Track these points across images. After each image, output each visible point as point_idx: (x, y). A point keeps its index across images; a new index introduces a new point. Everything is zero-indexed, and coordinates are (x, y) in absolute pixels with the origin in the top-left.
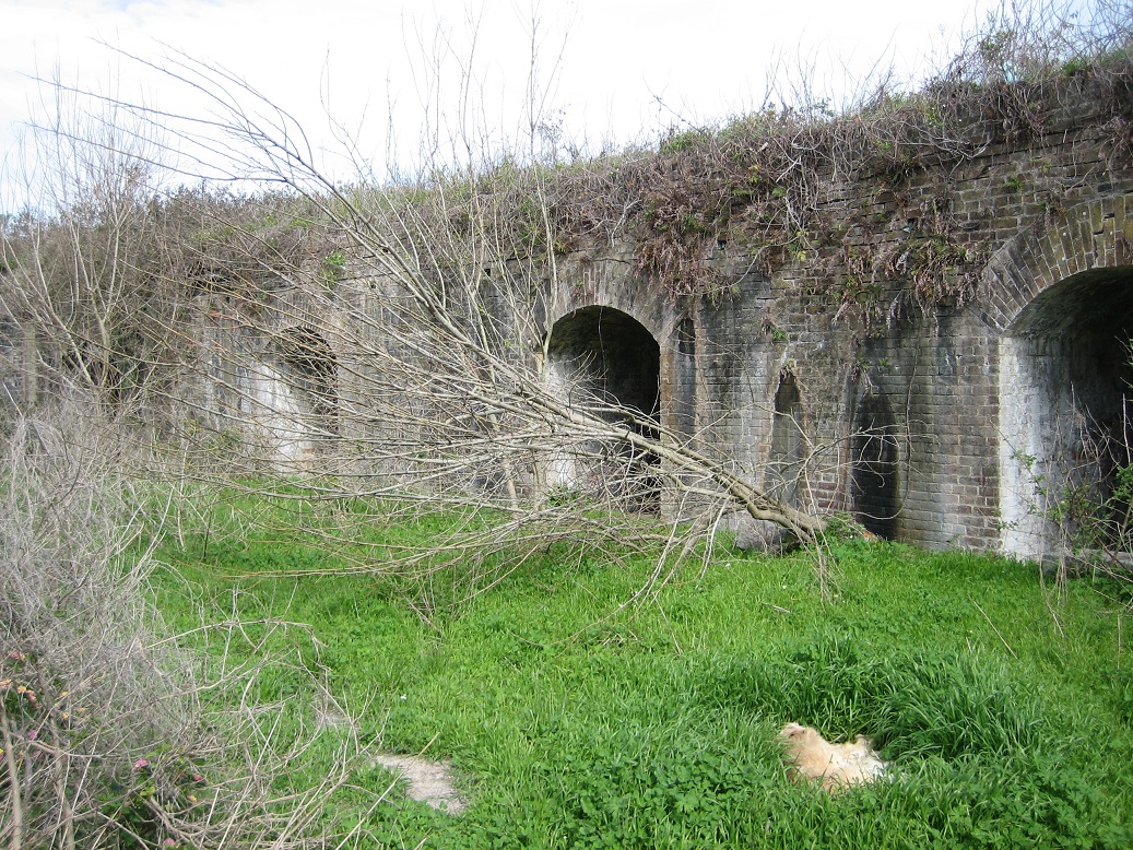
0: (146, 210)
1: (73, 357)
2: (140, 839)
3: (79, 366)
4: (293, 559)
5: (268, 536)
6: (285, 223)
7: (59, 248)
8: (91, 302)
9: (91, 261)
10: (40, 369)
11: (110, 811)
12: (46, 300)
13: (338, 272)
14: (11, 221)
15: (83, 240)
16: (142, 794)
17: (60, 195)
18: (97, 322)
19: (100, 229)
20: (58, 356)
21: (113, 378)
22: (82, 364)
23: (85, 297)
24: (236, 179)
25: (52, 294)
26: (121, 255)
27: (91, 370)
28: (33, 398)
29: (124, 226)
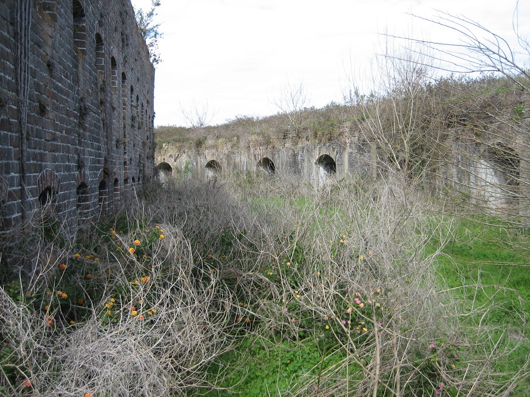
0: (425, 89)
1: (393, 158)
2: (429, 380)
3: (395, 161)
4: (496, 256)
5: (484, 244)
6: (493, 91)
7: (387, 109)
8: (400, 133)
9: (401, 114)
10: (378, 163)
11: (416, 365)
12: (381, 132)
13: (521, 114)
14: (366, 98)
15: (397, 105)
16: (432, 360)
17: (387, 85)
18: (403, 141)
19: (405, 99)
20: (386, 157)
21: (410, 168)
22: (396, 161)
23: (398, 130)
24: (473, 71)
25: (384, 129)
26: (414, 110)
27: (400, 163)
28: (375, 176)
29: (416, 97)
